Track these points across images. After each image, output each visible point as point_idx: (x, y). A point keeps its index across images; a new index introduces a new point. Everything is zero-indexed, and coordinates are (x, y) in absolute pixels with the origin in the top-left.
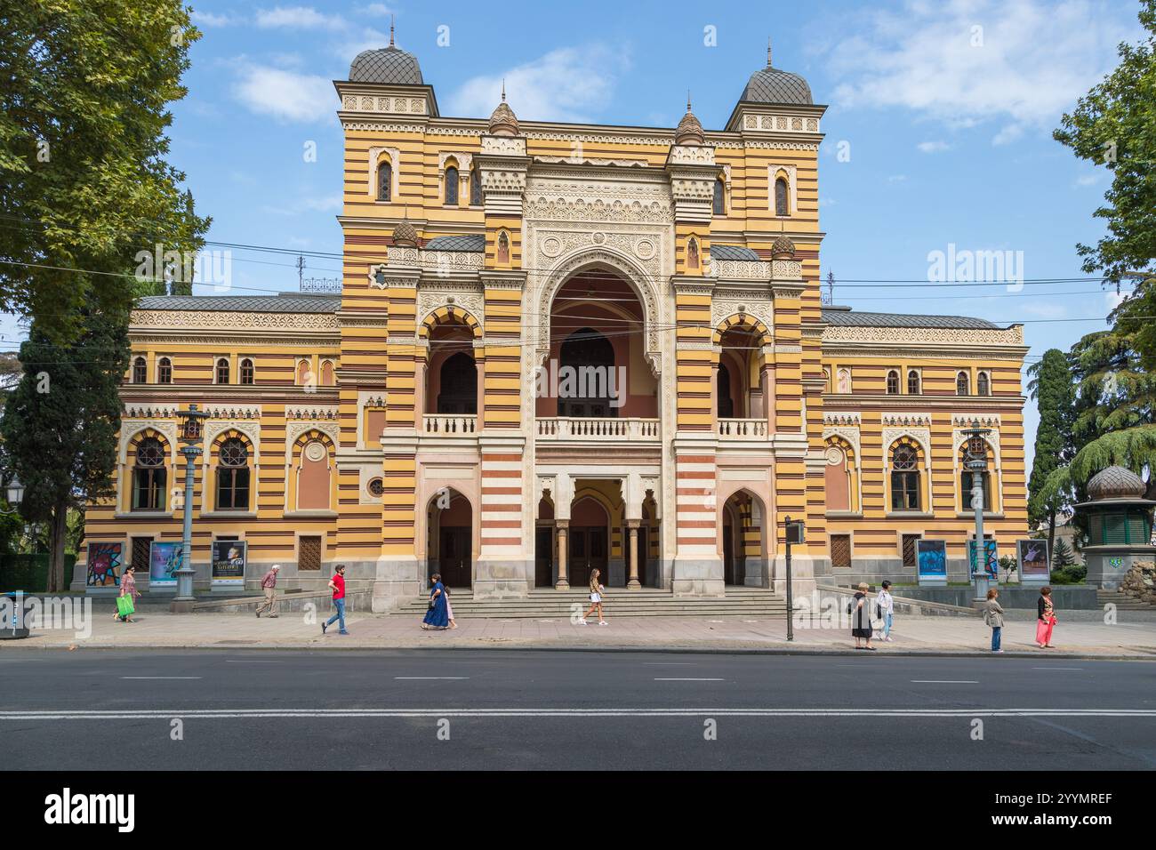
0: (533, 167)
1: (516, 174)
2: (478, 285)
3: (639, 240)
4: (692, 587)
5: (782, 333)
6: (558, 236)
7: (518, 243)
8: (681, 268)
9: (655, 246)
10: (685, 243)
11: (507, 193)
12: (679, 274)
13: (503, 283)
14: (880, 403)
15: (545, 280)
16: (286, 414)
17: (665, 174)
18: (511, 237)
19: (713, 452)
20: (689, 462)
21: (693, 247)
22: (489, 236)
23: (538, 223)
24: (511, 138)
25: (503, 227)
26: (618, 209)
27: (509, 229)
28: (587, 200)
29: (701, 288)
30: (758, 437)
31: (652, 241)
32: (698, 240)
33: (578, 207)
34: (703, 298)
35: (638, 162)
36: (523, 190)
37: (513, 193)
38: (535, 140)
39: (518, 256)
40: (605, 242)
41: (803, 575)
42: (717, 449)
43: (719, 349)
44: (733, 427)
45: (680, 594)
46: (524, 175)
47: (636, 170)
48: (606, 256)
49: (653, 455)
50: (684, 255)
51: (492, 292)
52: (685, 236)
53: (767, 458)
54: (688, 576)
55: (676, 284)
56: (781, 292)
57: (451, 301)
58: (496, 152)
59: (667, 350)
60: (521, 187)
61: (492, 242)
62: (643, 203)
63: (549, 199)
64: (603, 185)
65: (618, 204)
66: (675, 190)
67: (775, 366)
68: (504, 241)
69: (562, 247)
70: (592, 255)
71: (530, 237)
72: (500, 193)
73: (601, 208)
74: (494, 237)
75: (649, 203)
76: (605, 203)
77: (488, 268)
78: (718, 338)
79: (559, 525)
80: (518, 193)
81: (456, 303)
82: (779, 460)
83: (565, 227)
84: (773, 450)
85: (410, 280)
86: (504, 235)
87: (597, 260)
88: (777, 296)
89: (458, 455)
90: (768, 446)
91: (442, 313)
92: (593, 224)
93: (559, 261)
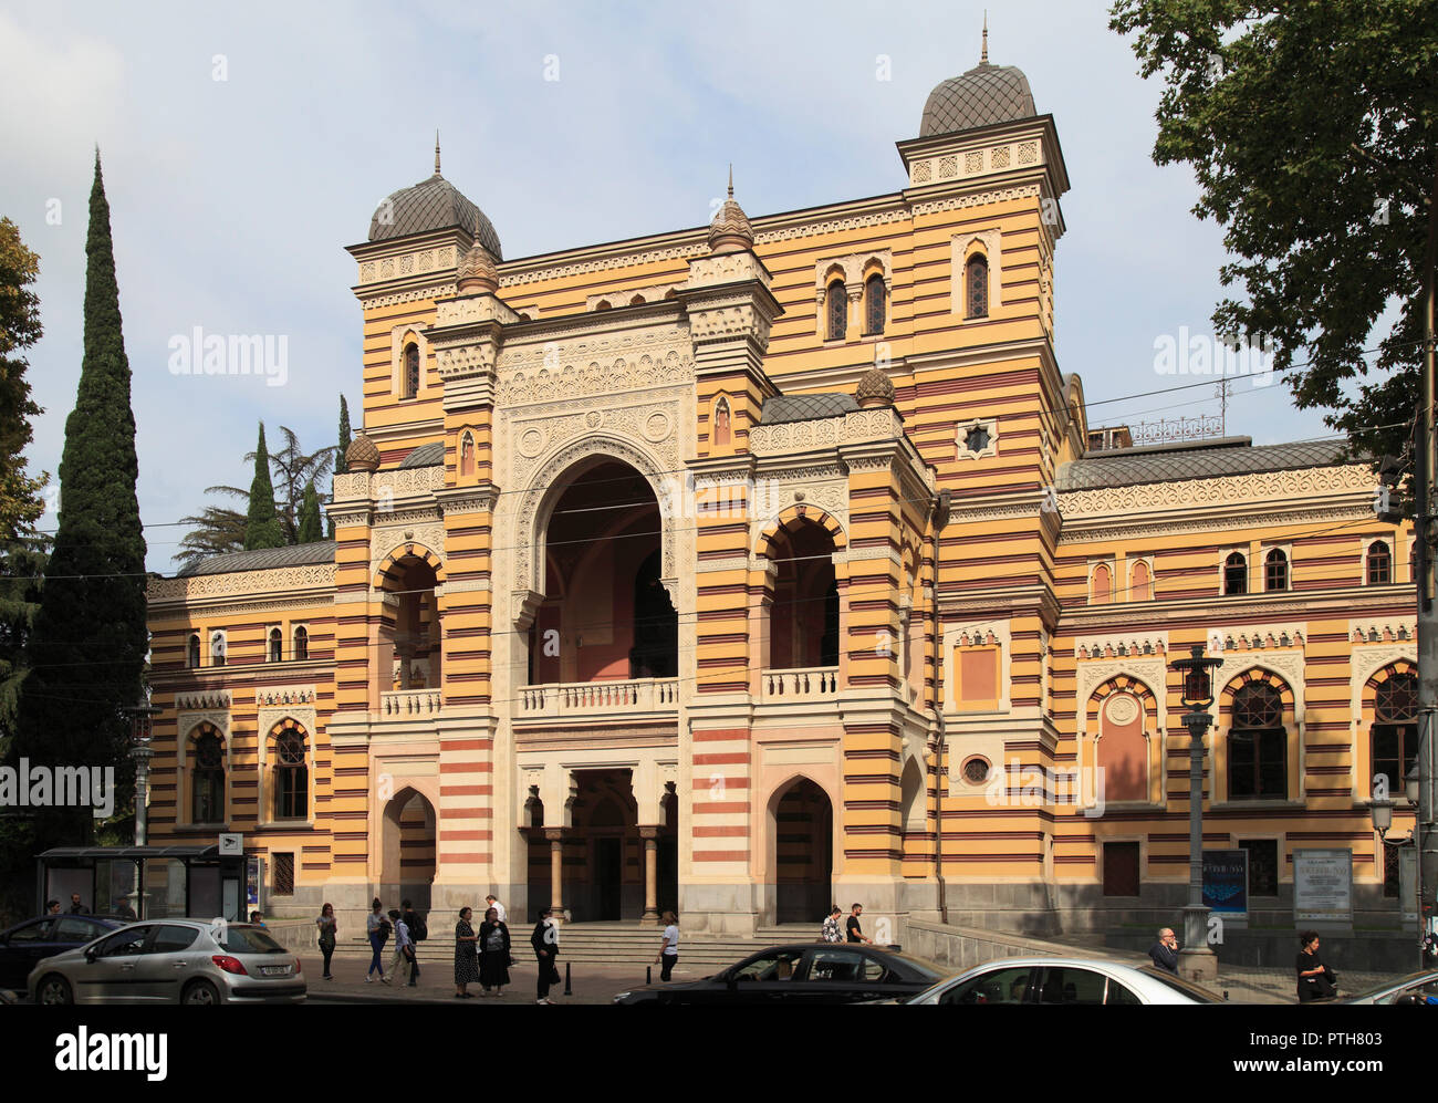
0: (500, 334)
1: (478, 347)
2: (437, 510)
3: (650, 411)
4: (705, 924)
5: (863, 528)
6: (539, 426)
7: (487, 445)
8: (704, 447)
9: (671, 418)
11: (466, 377)
12: (703, 456)
13: (467, 504)
17: (679, 305)
18: (479, 436)
19: (744, 723)
20: (710, 740)
21: (723, 409)
22: (449, 440)
23: (514, 411)
25: (466, 425)
26: (620, 371)
27: (473, 427)
28: (577, 366)
29: (732, 474)
31: (667, 411)
33: (566, 379)
36: (488, 369)
37: (476, 375)
39: (486, 463)
40: (601, 423)
41: (878, 907)
42: (752, 718)
43: (765, 564)
44: (789, 681)
45: (690, 933)
46: (488, 347)
47: (639, 308)
48: (604, 444)
51: (455, 517)
52: (711, 396)
53: (833, 726)
54: (703, 906)
56: (859, 464)
57: (409, 537)
58: (453, 321)
59: (687, 574)
60: (485, 365)
61: (453, 449)
62: (654, 356)
63: (528, 373)
65: (620, 364)
66: (694, 330)
67: (850, 582)
68: (467, 445)
69: (545, 439)
70: (586, 446)
71: (504, 432)
72: (462, 377)
73: (596, 374)
74: (456, 440)
75: (663, 354)
76: (602, 366)
77: (451, 485)
78: (764, 547)
79: (548, 836)
80: (484, 374)
81: (415, 537)
82: (850, 729)
83: (551, 409)
84: (841, 715)
85: (358, 514)
86: (468, 436)
87: (592, 451)
88: (852, 471)
89: (425, 742)
90: (833, 708)
91: (399, 554)
92: (586, 401)
93: (543, 461)
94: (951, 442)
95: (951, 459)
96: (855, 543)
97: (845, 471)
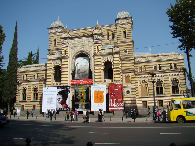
0: (70, 38)
2: (61, 59)
3: (88, 48)
5: (115, 62)
6: (74, 49)
7: (67, 51)
9: (91, 48)
10: (96, 47)
12: (95, 53)
13: (65, 58)
15: (72, 57)
17: (92, 36)
18: (67, 50)
21: (98, 48)
22: (63, 51)
23: (71, 47)
26: (85, 43)
28: (79, 42)
29: (99, 55)
32: (99, 46)
33: (78, 44)
34: (99, 57)
39: (67, 54)
40: (82, 49)
43: (103, 66)
44: (107, 81)
46: (68, 40)
48: (83, 51)
50: (96, 49)
51: (63, 60)
55: (94, 55)
59: (93, 67)
61: (63, 52)
62: (89, 41)
63: (73, 43)
64: (82, 39)
66: (94, 38)
67: (114, 68)
69: (75, 51)
70: (80, 52)
71: (70, 50)
72: (65, 43)
74: (64, 51)
75: (90, 41)
76: (82, 42)
78: (103, 64)
80: (67, 43)
81: (58, 63)
83: (76, 47)
85: (51, 60)
86: (65, 50)
88: (114, 55)
91: (56, 65)
92: (80, 46)
93: (75, 53)
94: (123, 52)
95: (123, 54)
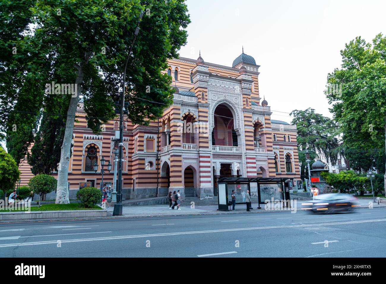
0: (211, 75)
1: (206, 77)
2: (197, 106)
5: (267, 126)
6: (215, 95)
8: (244, 106)
9: (238, 100)
10: (245, 100)
11: (204, 82)
12: (244, 108)
13: (204, 107)
14: (283, 144)
15: (213, 106)
16: (111, 139)
17: (241, 81)
18: (205, 94)
20: (250, 159)
21: (247, 101)
23: (211, 91)
24: (205, 67)
25: (203, 91)
26: (229, 89)
27: (205, 92)
28: (222, 86)
29: (250, 112)
30: (263, 153)
31: (237, 98)
32: (248, 99)
33: (220, 87)
34: (250, 115)
35: (231, 77)
36: (208, 81)
37: (205, 82)
38: (211, 68)
39: (206, 99)
40: (227, 97)
42: (256, 156)
43: (254, 128)
44: (257, 149)
46: (208, 77)
48: (227, 101)
49: (240, 157)
50: (245, 103)
51: (201, 109)
52: (245, 98)
53: (265, 158)
55: (244, 110)
56: (267, 115)
57: (189, 110)
58: (201, 70)
59: (242, 128)
61: (200, 95)
63: (213, 84)
64: (226, 82)
66: (243, 86)
67: (266, 134)
68: (203, 95)
69: (217, 98)
71: (209, 94)
72: (202, 81)
73: (225, 88)
77: (199, 102)
78: (253, 126)
79: (217, 177)
81: (191, 111)
82: (269, 159)
83: (217, 92)
84: (267, 156)
85: (179, 103)
86: (203, 93)
87: (225, 102)
88: (265, 116)
89: (193, 156)
90: (266, 155)
91: (187, 114)
92: (224, 93)
93: (216, 102)
96: (266, 127)
97: (264, 115)
